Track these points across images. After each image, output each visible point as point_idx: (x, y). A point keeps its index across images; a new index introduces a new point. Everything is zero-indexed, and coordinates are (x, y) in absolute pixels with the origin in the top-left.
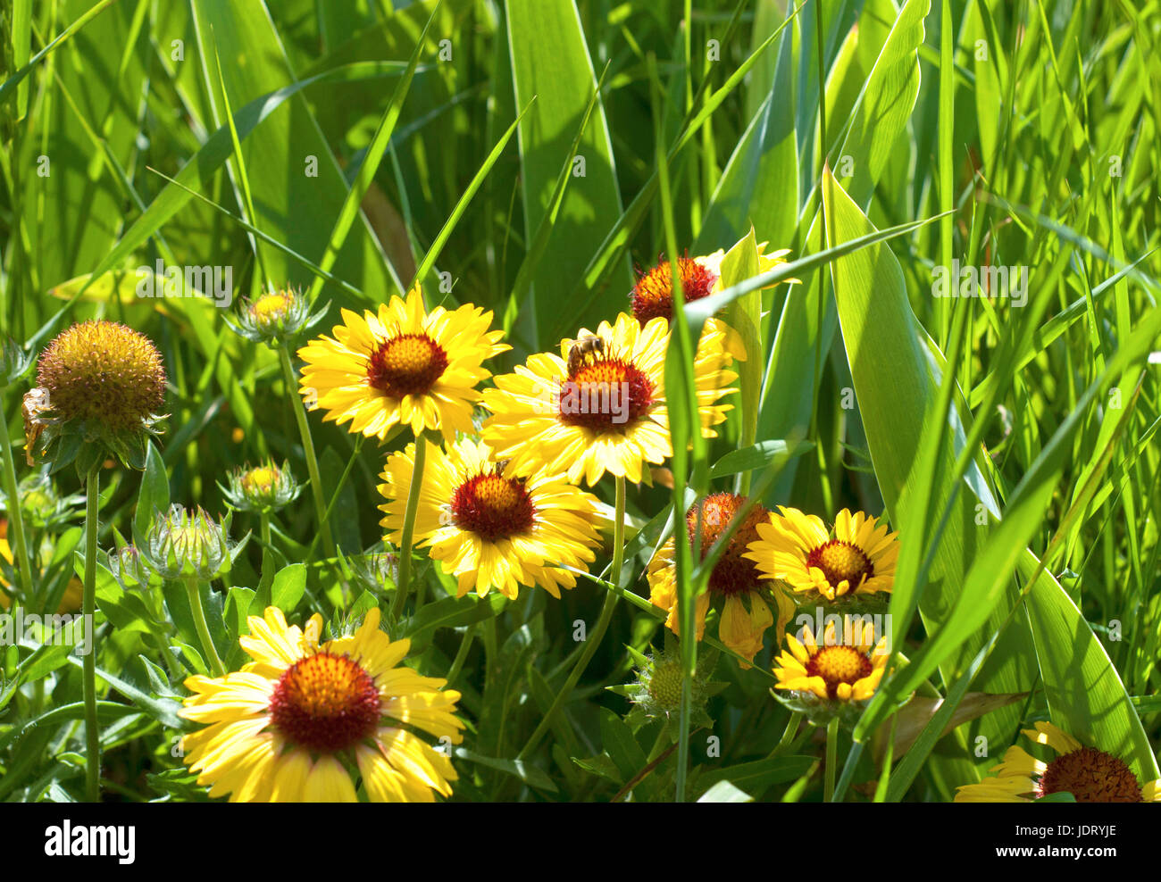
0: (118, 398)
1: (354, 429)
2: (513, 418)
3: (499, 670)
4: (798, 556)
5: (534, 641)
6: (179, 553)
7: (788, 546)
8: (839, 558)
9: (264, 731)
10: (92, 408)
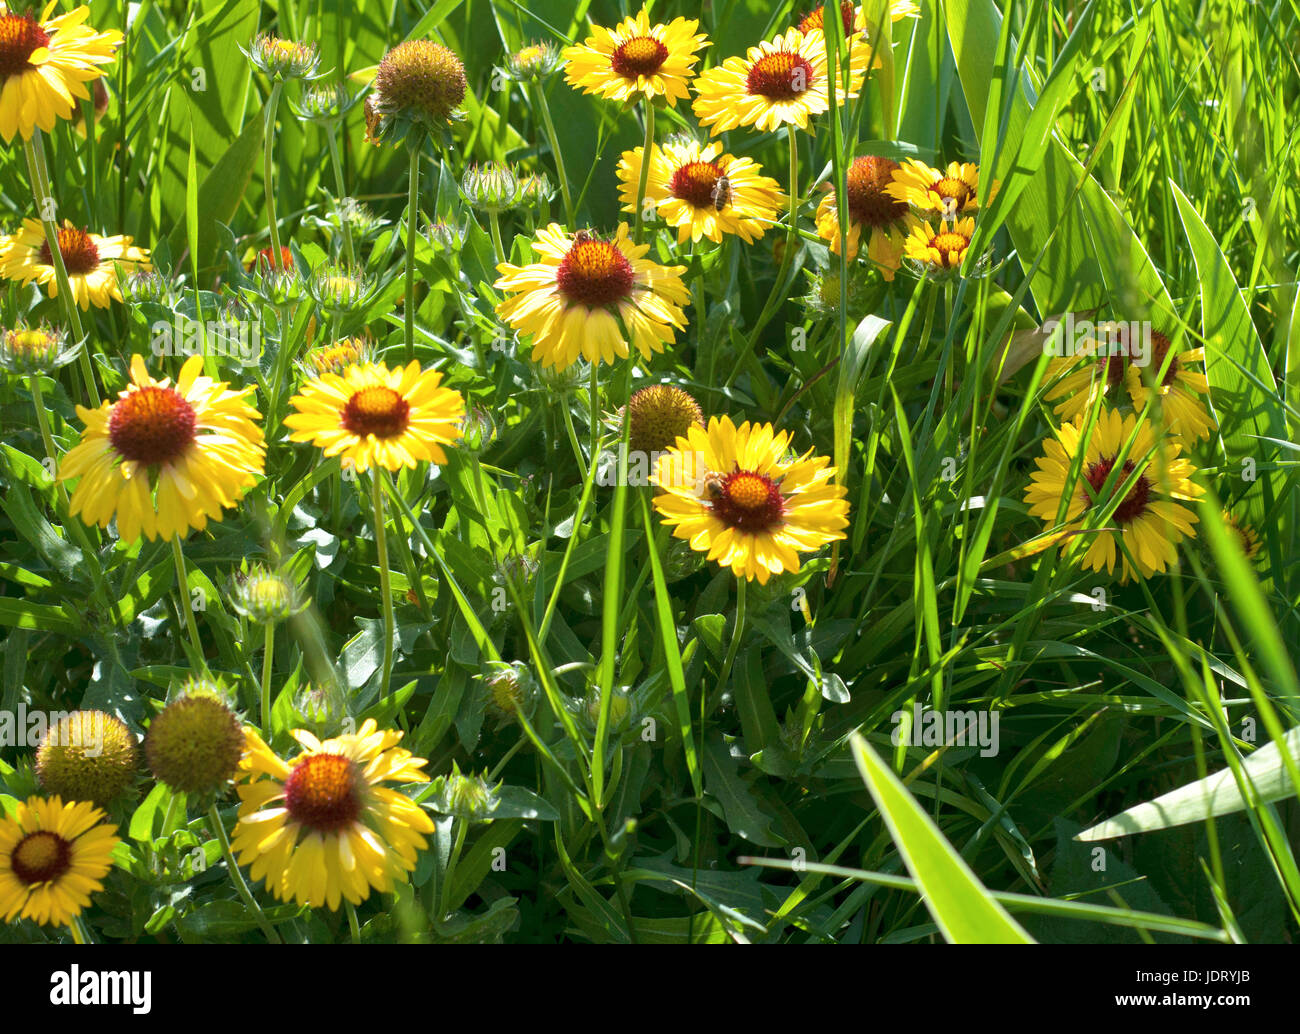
0: (435, 90)
1: (604, 96)
2: (718, 96)
3: (708, 330)
4: (922, 190)
5: (733, 311)
6: (486, 189)
7: (914, 183)
8: (952, 187)
9: (555, 293)
10: (417, 97)
